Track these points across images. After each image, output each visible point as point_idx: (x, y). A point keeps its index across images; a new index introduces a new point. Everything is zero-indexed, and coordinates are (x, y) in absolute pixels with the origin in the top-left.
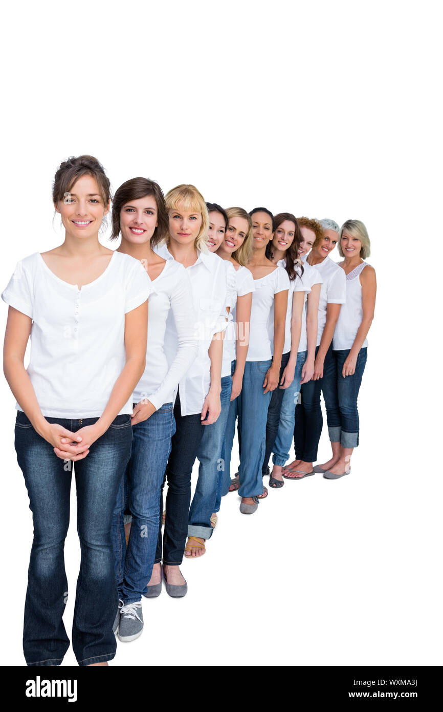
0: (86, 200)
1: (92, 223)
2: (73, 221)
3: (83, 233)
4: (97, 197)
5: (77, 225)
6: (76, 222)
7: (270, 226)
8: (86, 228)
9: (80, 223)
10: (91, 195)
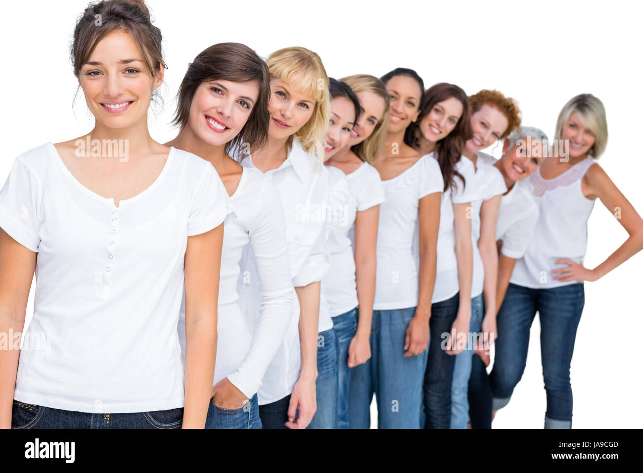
0: (119, 70)
1: (134, 103)
2: (102, 105)
3: (119, 121)
4: (137, 64)
5: (109, 110)
6: (106, 105)
7: (417, 102)
8: (125, 112)
9: (112, 107)
10: (126, 62)
